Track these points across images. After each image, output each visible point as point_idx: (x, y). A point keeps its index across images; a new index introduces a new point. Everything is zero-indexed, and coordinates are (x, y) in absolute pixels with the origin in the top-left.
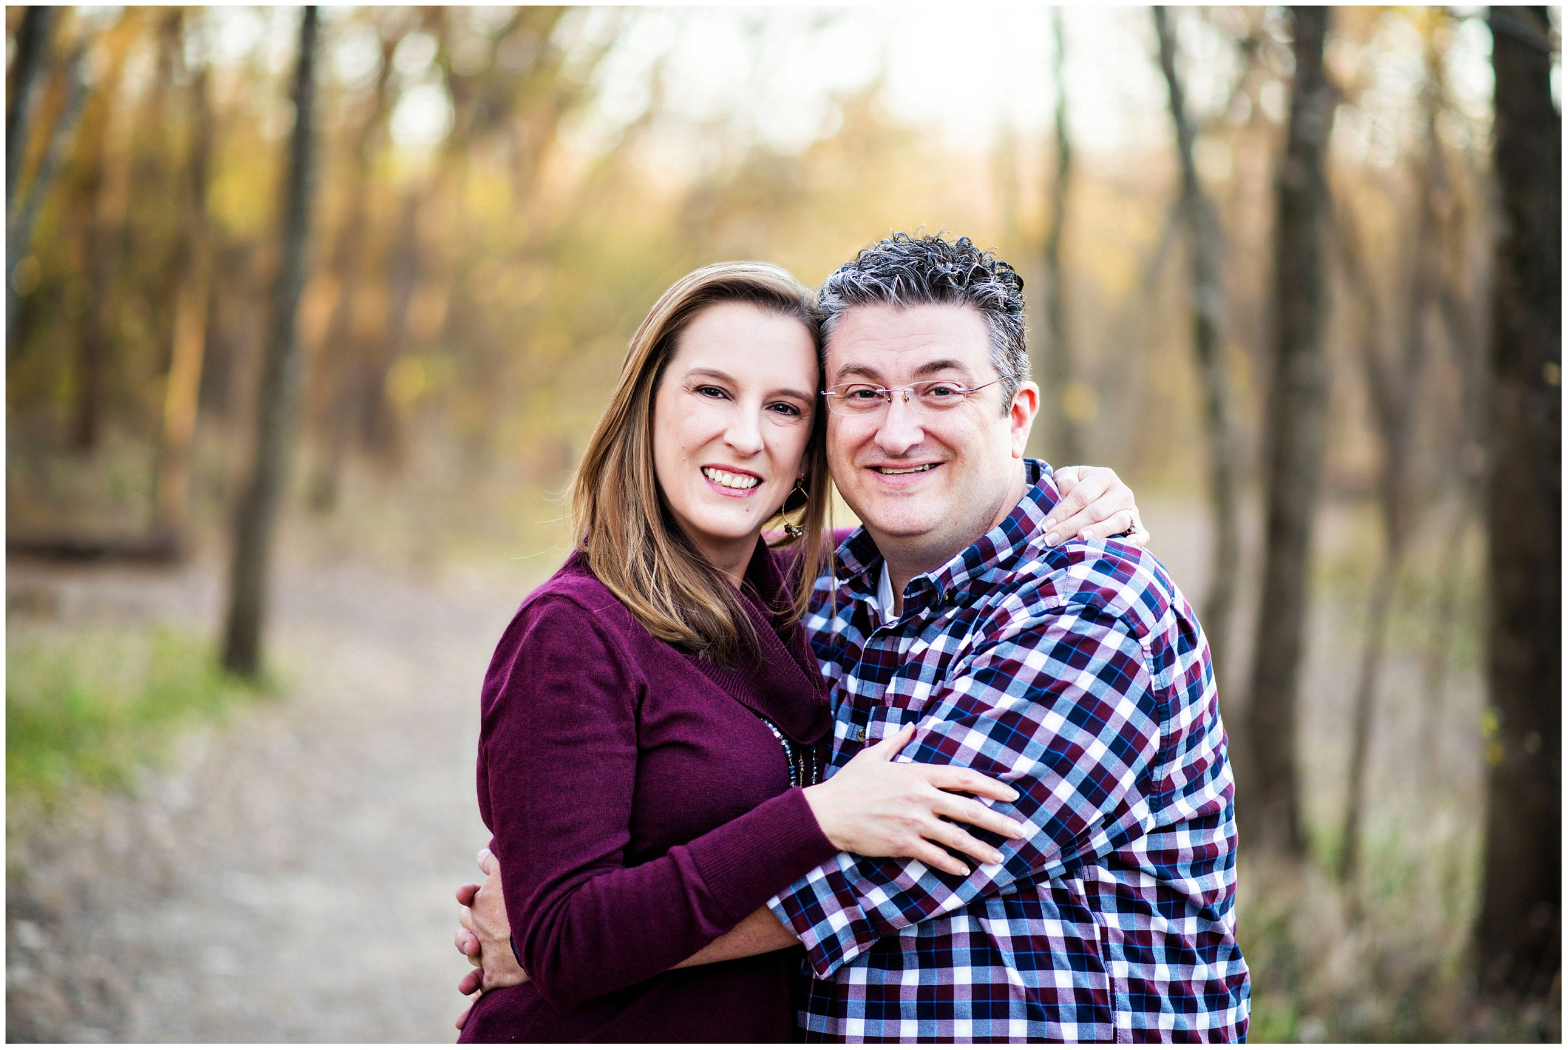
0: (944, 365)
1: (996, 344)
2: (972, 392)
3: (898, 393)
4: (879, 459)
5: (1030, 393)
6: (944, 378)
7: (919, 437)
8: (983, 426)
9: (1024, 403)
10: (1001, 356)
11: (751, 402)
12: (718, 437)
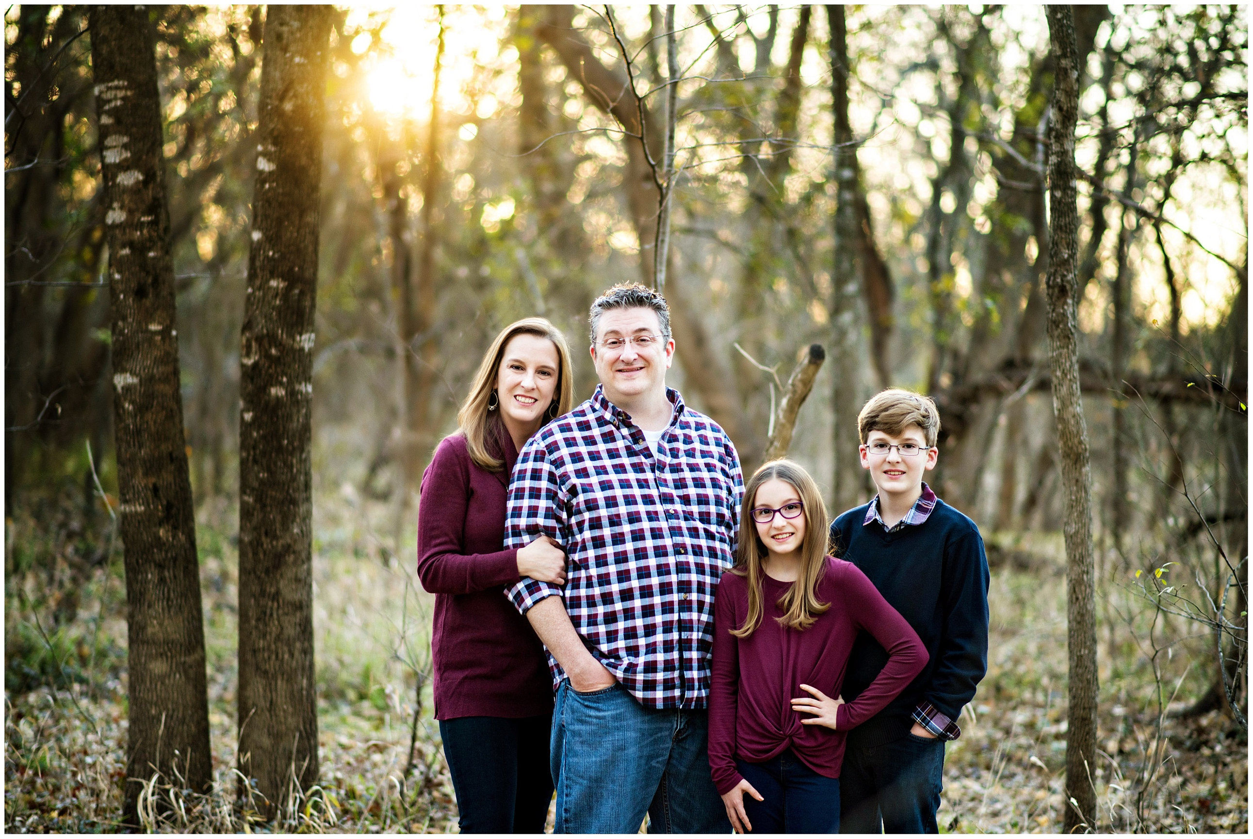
0: (644, 330)
1: (661, 323)
2: (653, 340)
3: (627, 340)
4: (622, 367)
5: (672, 343)
6: (643, 334)
7: (636, 356)
8: (658, 353)
9: (669, 347)
10: (663, 327)
11: (530, 371)
12: (518, 384)
